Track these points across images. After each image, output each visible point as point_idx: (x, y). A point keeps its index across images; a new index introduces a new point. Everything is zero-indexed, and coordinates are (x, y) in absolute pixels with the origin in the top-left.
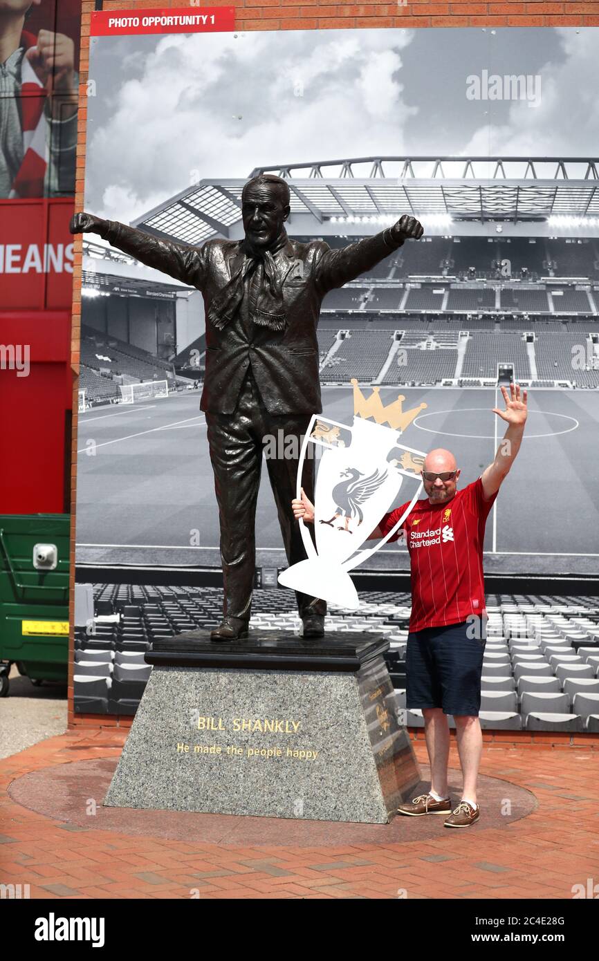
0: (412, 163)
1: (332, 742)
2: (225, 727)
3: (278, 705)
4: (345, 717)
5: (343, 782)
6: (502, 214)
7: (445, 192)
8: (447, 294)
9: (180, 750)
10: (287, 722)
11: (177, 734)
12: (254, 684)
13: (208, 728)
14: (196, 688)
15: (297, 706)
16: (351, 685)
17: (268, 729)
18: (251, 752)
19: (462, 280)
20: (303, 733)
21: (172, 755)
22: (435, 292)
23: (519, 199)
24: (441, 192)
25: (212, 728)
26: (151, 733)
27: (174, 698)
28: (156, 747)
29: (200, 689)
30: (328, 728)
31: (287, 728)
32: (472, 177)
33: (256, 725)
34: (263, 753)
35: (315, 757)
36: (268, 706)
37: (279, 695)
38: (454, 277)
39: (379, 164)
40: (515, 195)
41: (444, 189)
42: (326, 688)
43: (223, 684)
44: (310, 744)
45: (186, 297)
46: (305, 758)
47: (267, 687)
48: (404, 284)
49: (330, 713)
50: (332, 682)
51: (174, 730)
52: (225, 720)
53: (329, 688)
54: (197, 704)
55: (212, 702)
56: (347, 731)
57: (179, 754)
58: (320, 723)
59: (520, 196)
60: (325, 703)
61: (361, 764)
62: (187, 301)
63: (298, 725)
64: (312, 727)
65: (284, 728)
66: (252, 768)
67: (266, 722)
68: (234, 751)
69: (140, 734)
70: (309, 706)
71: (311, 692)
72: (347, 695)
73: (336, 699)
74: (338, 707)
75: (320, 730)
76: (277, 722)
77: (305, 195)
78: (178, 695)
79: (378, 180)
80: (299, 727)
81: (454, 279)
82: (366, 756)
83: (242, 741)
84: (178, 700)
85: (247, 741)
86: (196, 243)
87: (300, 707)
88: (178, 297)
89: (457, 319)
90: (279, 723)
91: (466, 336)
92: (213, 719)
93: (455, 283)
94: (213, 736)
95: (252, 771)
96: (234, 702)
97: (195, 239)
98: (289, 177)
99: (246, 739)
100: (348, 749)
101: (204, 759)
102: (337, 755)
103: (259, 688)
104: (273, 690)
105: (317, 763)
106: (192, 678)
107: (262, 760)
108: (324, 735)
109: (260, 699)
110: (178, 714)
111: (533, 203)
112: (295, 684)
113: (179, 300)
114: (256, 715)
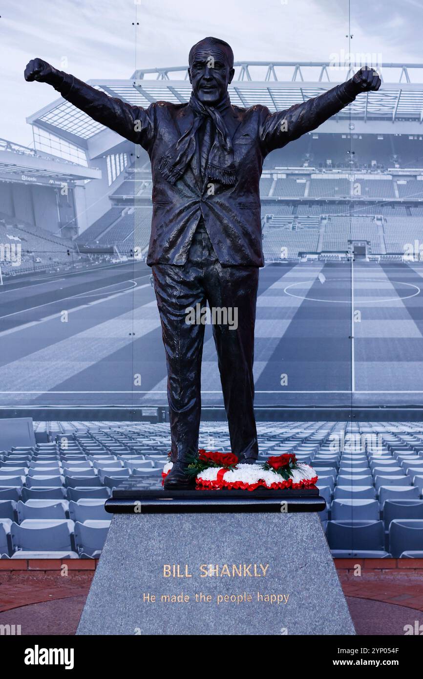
0: (275, 67)
1: (302, 584)
2: (192, 574)
3: (245, 548)
4: (314, 558)
5: (317, 626)
6: (355, 114)
7: (304, 94)
8: (308, 183)
9: (146, 600)
10: (255, 565)
11: (142, 584)
12: (219, 528)
13: (174, 576)
14: (159, 536)
15: (264, 549)
16: (317, 525)
17: (236, 575)
18: (220, 598)
19: (321, 171)
20: (273, 577)
21: (138, 607)
22: (298, 181)
23: (369, 100)
24: (301, 94)
25: (178, 576)
26: (114, 584)
27: (137, 547)
28: (120, 599)
29: (164, 536)
30: (297, 571)
31: (255, 572)
32: (328, 81)
33: (223, 570)
34: (233, 599)
35: (286, 601)
36: (234, 550)
37: (246, 539)
38: (314, 168)
39: (245, 68)
40: (365, 96)
41: (303, 91)
42: (292, 530)
43: (187, 529)
44: (280, 587)
45: (83, 185)
46: (277, 602)
47: (232, 531)
48: (271, 174)
49: (297, 555)
50: (298, 523)
51: (139, 579)
52: (192, 567)
53: (295, 529)
54: (161, 552)
55: (176, 549)
56: (317, 572)
57: (145, 605)
58: (288, 566)
59: (369, 97)
60: (292, 544)
61: (334, 606)
62: (84, 188)
63: (266, 568)
64: (280, 570)
65: (252, 572)
66: (223, 615)
67: (234, 566)
68: (203, 598)
69: (103, 586)
70: (276, 548)
71: (277, 534)
72: (313, 535)
73: (302, 540)
74: (305, 549)
75: (289, 572)
76: (245, 565)
77: (182, 95)
78: (141, 543)
79: (246, 82)
80: (267, 571)
81: (313, 170)
82: (338, 597)
83: (210, 588)
84: (141, 548)
85: (215, 588)
86: (88, 137)
87: (266, 550)
88: (76, 186)
89: (318, 204)
90: (246, 568)
91: (326, 219)
92: (179, 566)
93: (315, 173)
94: (180, 584)
95: (223, 619)
96: (200, 548)
97: (87, 134)
98: (167, 79)
99: (215, 585)
100: (319, 591)
101: (172, 609)
102: (309, 597)
103: (224, 532)
104: (239, 534)
105: (289, 607)
106: (155, 525)
107: (233, 607)
108: (293, 577)
109: (226, 544)
110: (141, 563)
111: (381, 104)
112: (260, 527)
113: (77, 187)
114: (222, 560)
